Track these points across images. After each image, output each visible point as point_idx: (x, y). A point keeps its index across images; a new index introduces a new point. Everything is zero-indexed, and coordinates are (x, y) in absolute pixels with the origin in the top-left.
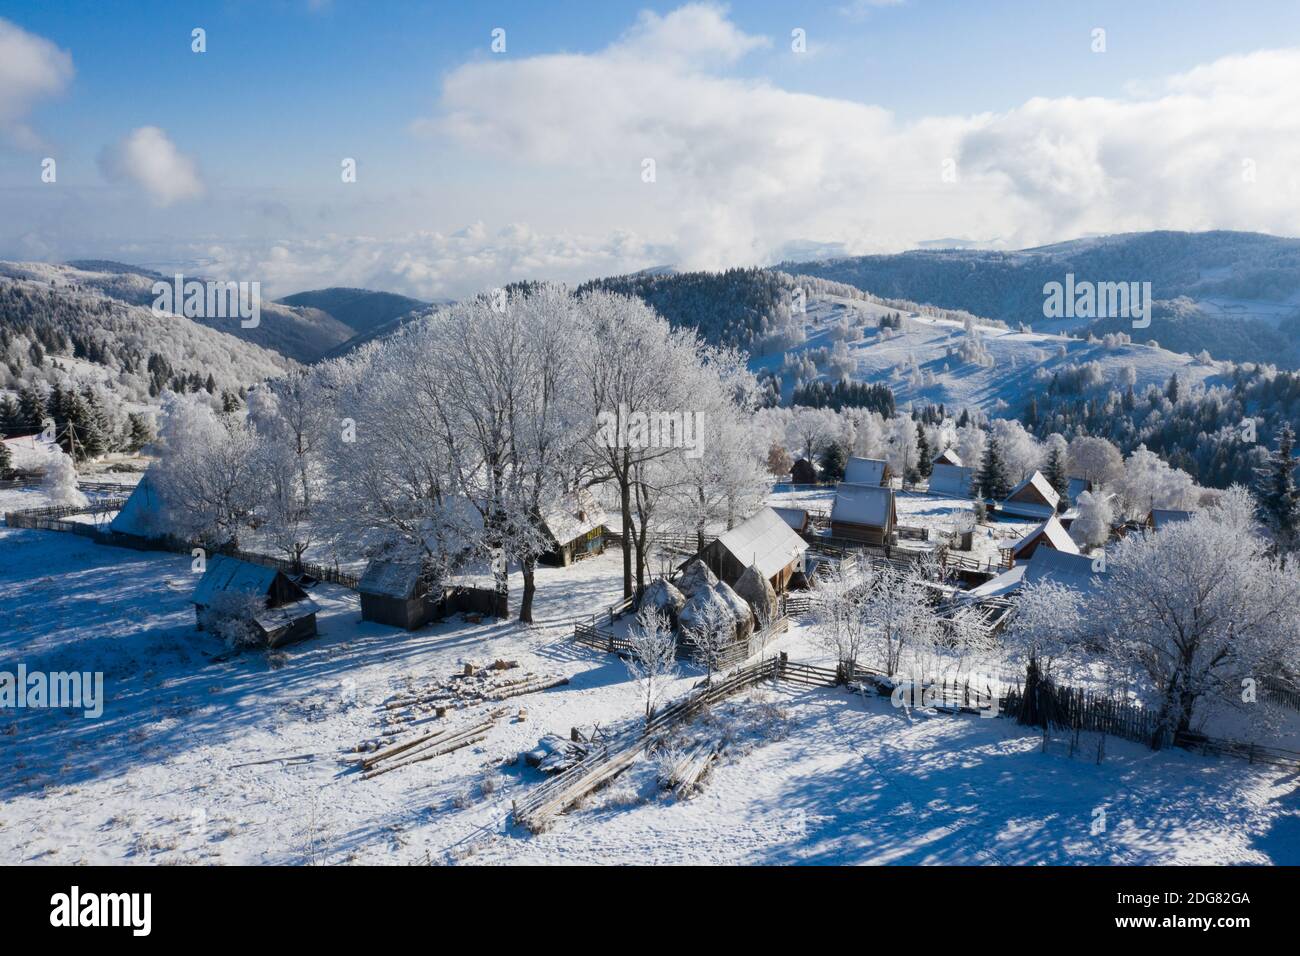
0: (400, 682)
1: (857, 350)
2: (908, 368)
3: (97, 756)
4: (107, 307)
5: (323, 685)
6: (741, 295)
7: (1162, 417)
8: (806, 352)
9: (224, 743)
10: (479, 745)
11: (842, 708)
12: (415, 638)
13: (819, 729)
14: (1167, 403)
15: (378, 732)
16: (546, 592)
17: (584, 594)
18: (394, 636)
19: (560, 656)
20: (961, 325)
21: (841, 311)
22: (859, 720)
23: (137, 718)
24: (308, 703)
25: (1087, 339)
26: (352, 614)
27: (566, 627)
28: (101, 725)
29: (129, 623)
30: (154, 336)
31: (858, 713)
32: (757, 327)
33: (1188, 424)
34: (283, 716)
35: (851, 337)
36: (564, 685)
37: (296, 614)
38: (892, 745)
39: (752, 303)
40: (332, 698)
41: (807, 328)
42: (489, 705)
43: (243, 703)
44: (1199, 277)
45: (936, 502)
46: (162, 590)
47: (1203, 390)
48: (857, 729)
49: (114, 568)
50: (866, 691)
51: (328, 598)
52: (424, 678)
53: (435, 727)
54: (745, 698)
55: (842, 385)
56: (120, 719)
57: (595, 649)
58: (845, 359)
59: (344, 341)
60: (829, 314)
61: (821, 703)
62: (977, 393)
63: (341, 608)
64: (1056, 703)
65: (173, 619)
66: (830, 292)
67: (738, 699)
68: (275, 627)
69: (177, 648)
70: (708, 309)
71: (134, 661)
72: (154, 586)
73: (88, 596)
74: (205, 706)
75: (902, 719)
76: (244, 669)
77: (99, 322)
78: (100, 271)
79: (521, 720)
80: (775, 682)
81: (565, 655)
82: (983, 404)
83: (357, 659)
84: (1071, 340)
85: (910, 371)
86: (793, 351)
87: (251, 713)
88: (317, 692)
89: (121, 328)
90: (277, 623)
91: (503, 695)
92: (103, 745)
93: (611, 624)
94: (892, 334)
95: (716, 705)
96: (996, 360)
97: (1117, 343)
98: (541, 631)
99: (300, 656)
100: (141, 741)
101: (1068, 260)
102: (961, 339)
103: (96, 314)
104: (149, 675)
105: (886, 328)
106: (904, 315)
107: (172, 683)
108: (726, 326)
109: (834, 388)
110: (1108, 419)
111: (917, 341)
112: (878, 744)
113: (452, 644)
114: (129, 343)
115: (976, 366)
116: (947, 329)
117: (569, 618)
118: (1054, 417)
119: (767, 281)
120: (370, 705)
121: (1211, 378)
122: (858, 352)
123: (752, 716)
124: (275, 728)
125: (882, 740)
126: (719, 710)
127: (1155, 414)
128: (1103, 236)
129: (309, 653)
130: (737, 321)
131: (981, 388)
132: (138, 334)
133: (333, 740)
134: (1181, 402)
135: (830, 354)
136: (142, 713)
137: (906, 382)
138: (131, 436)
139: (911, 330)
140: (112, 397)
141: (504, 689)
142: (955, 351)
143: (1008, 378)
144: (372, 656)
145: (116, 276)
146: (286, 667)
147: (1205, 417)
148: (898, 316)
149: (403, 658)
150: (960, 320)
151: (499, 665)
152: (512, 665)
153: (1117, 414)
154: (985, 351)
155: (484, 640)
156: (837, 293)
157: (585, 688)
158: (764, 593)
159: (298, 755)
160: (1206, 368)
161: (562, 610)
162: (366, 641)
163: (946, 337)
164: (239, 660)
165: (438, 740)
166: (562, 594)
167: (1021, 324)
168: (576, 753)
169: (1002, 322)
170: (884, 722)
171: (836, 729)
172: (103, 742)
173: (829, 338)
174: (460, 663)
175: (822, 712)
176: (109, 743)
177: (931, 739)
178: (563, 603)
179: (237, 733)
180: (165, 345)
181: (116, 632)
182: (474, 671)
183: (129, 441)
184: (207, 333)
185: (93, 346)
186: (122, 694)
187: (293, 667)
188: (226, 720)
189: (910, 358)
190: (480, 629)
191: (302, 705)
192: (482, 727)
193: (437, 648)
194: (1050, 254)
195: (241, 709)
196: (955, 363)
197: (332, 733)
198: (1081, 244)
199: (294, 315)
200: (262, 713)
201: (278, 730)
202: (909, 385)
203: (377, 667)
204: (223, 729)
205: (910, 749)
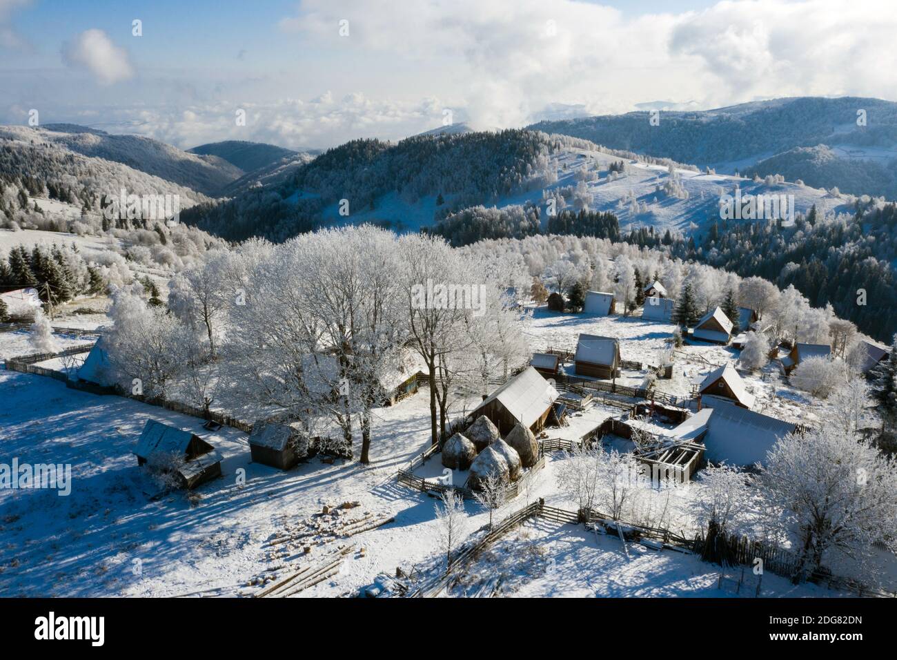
0: (278, 520)
1: (593, 188)
2: (629, 200)
3: (75, 586)
4: (71, 159)
5: (227, 523)
6: (513, 148)
7: (805, 236)
8: (558, 189)
9: (160, 576)
10: (334, 578)
11: (582, 544)
12: (288, 477)
13: (566, 565)
14: (808, 225)
15: (264, 567)
16: (378, 432)
17: (405, 433)
18: (274, 476)
19: (388, 495)
20: (666, 169)
21: (583, 159)
22: (593, 556)
23: (101, 552)
24: (216, 540)
25: (754, 179)
26: (245, 455)
27: (393, 467)
28: (76, 558)
29: (93, 465)
30: (104, 179)
31: (592, 549)
32: (524, 171)
33: (822, 241)
34: (199, 551)
35: (589, 178)
36: (391, 523)
37: (206, 464)
38: (616, 581)
39: (520, 154)
40: (233, 535)
41: (559, 172)
42: (340, 543)
43: (172, 539)
44: (833, 131)
45: (646, 327)
46: (114, 435)
47: (833, 216)
48: (592, 565)
49: (81, 412)
50: (598, 530)
51: (229, 440)
52: (295, 516)
53: (303, 563)
54: (515, 536)
55: (583, 213)
56: (89, 552)
57: (412, 489)
58: (585, 195)
59: (236, 179)
60: (574, 162)
61: (567, 539)
62: (676, 218)
63: (237, 449)
64: (728, 547)
65: (123, 462)
66: (575, 146)
67: (510, 537)
68: (192, 475)
69: (125, 488)
70: (489, 158)
71: (97, 501)
72: (108, 431)
73: (64, 440)
74: (146, 542)
75: (622, 556)
76: (172, 507)
77: (66, 170)
78: (65, 132)
79: (362, 556)
80: (536, 520)
81: (391, 494)
82: (680, 226)
83: (249, 498)
84: (742, 179)
85: (630, 202)
86: (549, 188)
87: (178, 549)
88: (222, 529)
89: (81, 173)
90: (193, 471)
91: (349, 533)
92: (78, 576)
93: (423, 464)
94: (618, 176)
95: (495, 543)
96: (690, 194)
97: (774, 182)
98: (375, 471)
99: (210, 496)
100: (104, 574)
101: (742, 118)
102: (666, 179)
103: (63, 163)
104: (108, 513)
105: (614, 172)
106: (627, 162)
107: (123, 520)
108: (502, 171)
109: (577, 215)
110: (767, 236)
111: (635, 181)
112: (605, 581)
113: (314, 483)
114: (87, 184)
115: (676, 198)
116: (657, 172)
117: (394, 458)
118: (730, 235)
119: (531, 138)
120: (258, 542)
121: (839, 207)
122: (594, 189)
123: (520, 553)
124: (194, 563)
125: (608, 576)
126: (497, 549)
127: (799, 233)
128: (766, 100)
129: (216, 493)
130: (510, 168)
131: (679, 214)
132: (93, 178)
133: (234, 573)
134: (818, 225)
135: (574, 190)
136: (103, 548)
137: (627, 210)
138: (90, 283)
139: (631, 173)
140: (75, 257)
141: (350, 526)
142: (661, 188)
143: (698, 207)
144: (259, 495)
145: (76, 135)
146: (200, 506)
147: (834, 236)
148: (622, 163)
149: (280, 496)
150: (665, 165)
151: (346, 506)
152: (355, 505)
153: (773, 233)
154: (683, 187)
155: (336, 480)
156: (579, 147)
157: (406, 526)
158: (529, 442)
159: (211, 588)
160: (836, 199)
161: (389, 450)
162: (255, 481)
163: (656, 178)
164: (169, 500)
165: (306, 575)
166: (389, 434)
167: (708, 168)
168: (400, 590)
169: (695, 166)
170: (610, 559)
171: (577, 564)
172: (78, 574)
173: (573, 179)
174: (319, 503)
175: (568, 548)
176: (82, 575)
177: (643, 575)
178: (390, 443)
179: (169, 567)
180: (112, 185)
181: (84, 474)
182: (330, 510)
183: (88, 287)
184: (140, 176)
185: (62, 190)
186: (90, 529)
187: (206, 505)
188: (160, 554)
189: (630, 194)
190: (334, 469)
191: (212, 541)
192: (336, 563)
193: (304, 487)
194: (729, 114)
195: (170, 545)
196: (662, 196)
197: (233, 568)
198: (751, 106)
199: (200, 161)
200: (185, 549)
201: (196, 565)
202: (629, 212)
203: (263, 505)
204: (159, 563)
205: (628, 585)
